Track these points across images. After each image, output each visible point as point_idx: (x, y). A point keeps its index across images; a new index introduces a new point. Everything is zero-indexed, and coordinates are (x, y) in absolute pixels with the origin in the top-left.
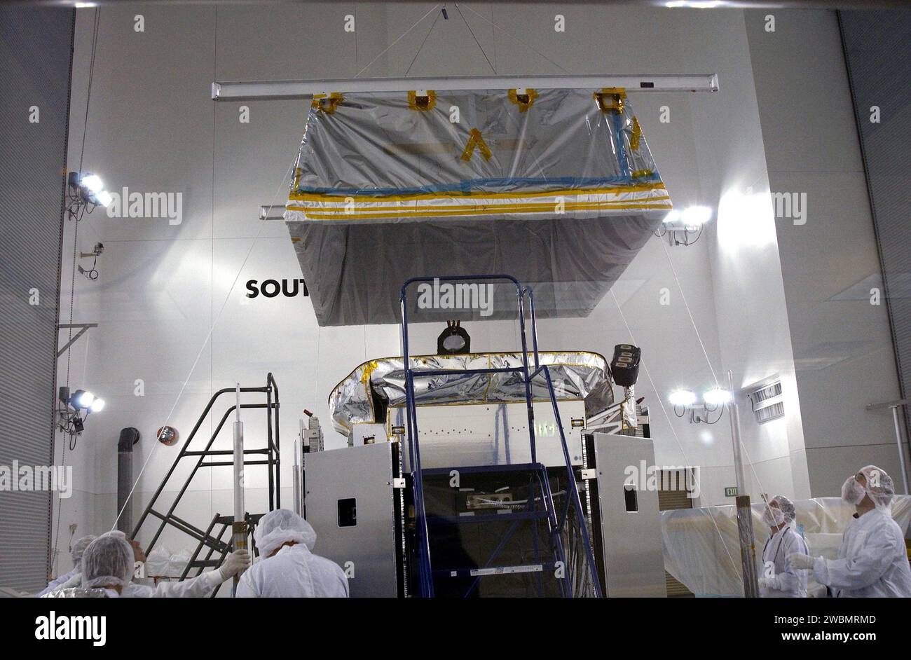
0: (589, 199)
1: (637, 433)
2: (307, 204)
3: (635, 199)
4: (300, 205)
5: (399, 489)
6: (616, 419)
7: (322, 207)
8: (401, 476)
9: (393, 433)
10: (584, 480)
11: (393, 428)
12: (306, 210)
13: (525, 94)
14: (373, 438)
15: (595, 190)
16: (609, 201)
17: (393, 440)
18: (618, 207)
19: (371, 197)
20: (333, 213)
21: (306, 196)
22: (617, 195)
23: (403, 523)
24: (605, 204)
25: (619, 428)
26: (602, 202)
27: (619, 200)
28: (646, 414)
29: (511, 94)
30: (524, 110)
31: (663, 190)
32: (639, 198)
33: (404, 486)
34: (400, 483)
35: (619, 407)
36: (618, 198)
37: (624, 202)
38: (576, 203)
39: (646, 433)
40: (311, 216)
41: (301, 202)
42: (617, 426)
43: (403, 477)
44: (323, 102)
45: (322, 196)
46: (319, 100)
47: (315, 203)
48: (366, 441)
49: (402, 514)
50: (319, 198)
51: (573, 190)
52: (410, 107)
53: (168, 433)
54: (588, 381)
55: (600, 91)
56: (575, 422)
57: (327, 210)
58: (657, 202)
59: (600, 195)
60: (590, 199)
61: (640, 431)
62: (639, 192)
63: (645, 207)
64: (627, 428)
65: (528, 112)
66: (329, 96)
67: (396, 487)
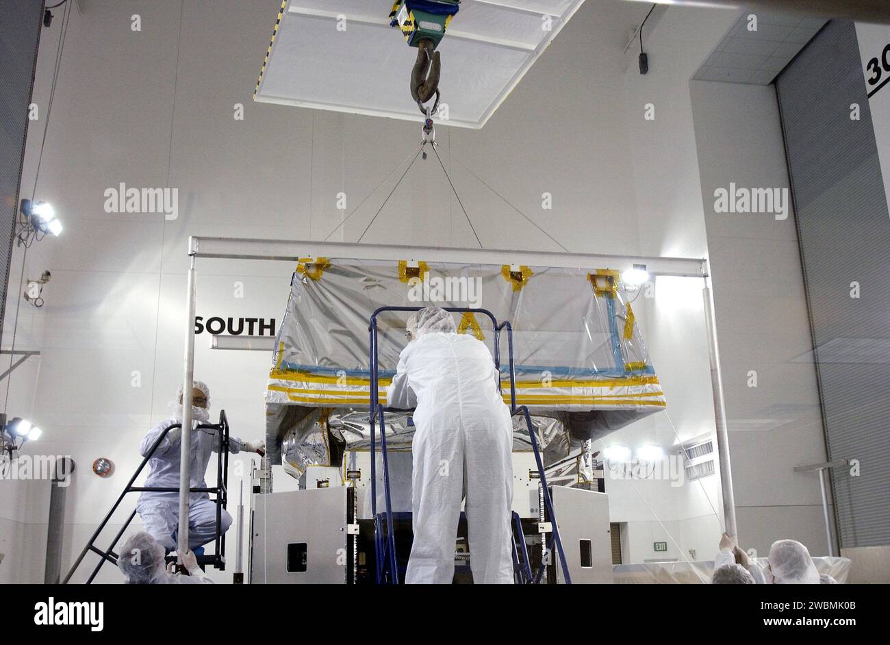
0: (583, 392)
1: (592, 487)
2: (290, 384)
3: (629, 393)
4: (283, 385)
5: (353, 535)
6: (571, 473)
7: (306, 387)
8: (355, 522)
9: (349, 477)
10: (541, 533)
11: (348, 472)
12: (289, 391)
13: (519, 271)
14: (328, 481)
15: (589, 382)
16: (603, 395)
17: (348, 484)
18: (611, 402)
19: (358, 379)
20: (318, 396)
21: (290, 374)
22: (611, 389)
23: (355, 571)
24: (600, 399)
25: (575, 482)
26: (596, 397)
27: (614, 394)
28: (601, 468)
29: (506, 271)
30: (517, 289)
31: (657, 385)
32: (633, 393)
33: (358, 532)
34: (354, 529)
35: (575, 460)
36: (612, 393)
37: (618, 396)
38: (571, 397)
39: (601, 487)
40: (295, 398)
41: (284, 381)
42: (573, 480)
43: (357, 523)
44: (308, 266)
45: (306, 376)
46: (304, 264)
47: (299, 383)
48: (319, 484)
49: (355, 562)
50: (303, 376)
51: (567, 381)
52: (400, 278)
53: (104, 465)
54: (547, 433)
55: (594, 273)
56: (533, 474)
57: (311, 392)
58: (652, 399)
59: (595, 388)
60: (585, 391)
61: (595, 485)
62: (633, 387)
63: (640, 403)
64: (583, 481)
65: (522, 292)
66: (315, 261)
67: (349, 533)
